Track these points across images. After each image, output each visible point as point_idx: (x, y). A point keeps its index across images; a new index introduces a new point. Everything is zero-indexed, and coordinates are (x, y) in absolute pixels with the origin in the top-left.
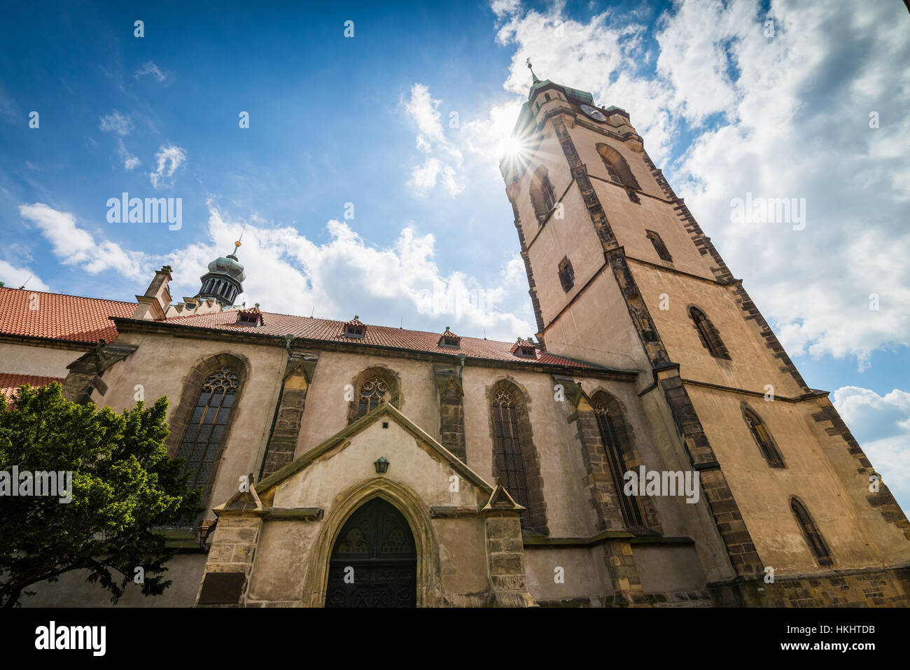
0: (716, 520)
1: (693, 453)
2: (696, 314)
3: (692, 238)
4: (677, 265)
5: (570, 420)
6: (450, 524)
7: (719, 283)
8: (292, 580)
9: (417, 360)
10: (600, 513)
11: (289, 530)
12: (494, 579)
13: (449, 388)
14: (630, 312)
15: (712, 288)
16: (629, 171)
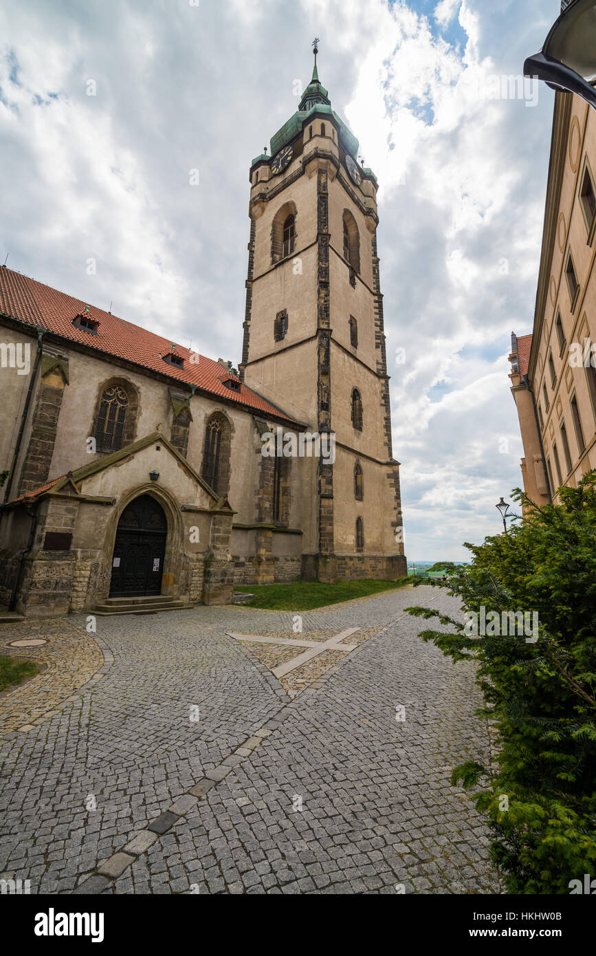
0: (320, 524)
1: (322, 487)
2: (356, 394)
3: (376, 332)
4: (360, 353)
7: (377, 375)
9: (155, 379)
10: (260, 512)
13: (182, 413)
14: (318, 384)
15: (372, 377)
16: (358, 251)
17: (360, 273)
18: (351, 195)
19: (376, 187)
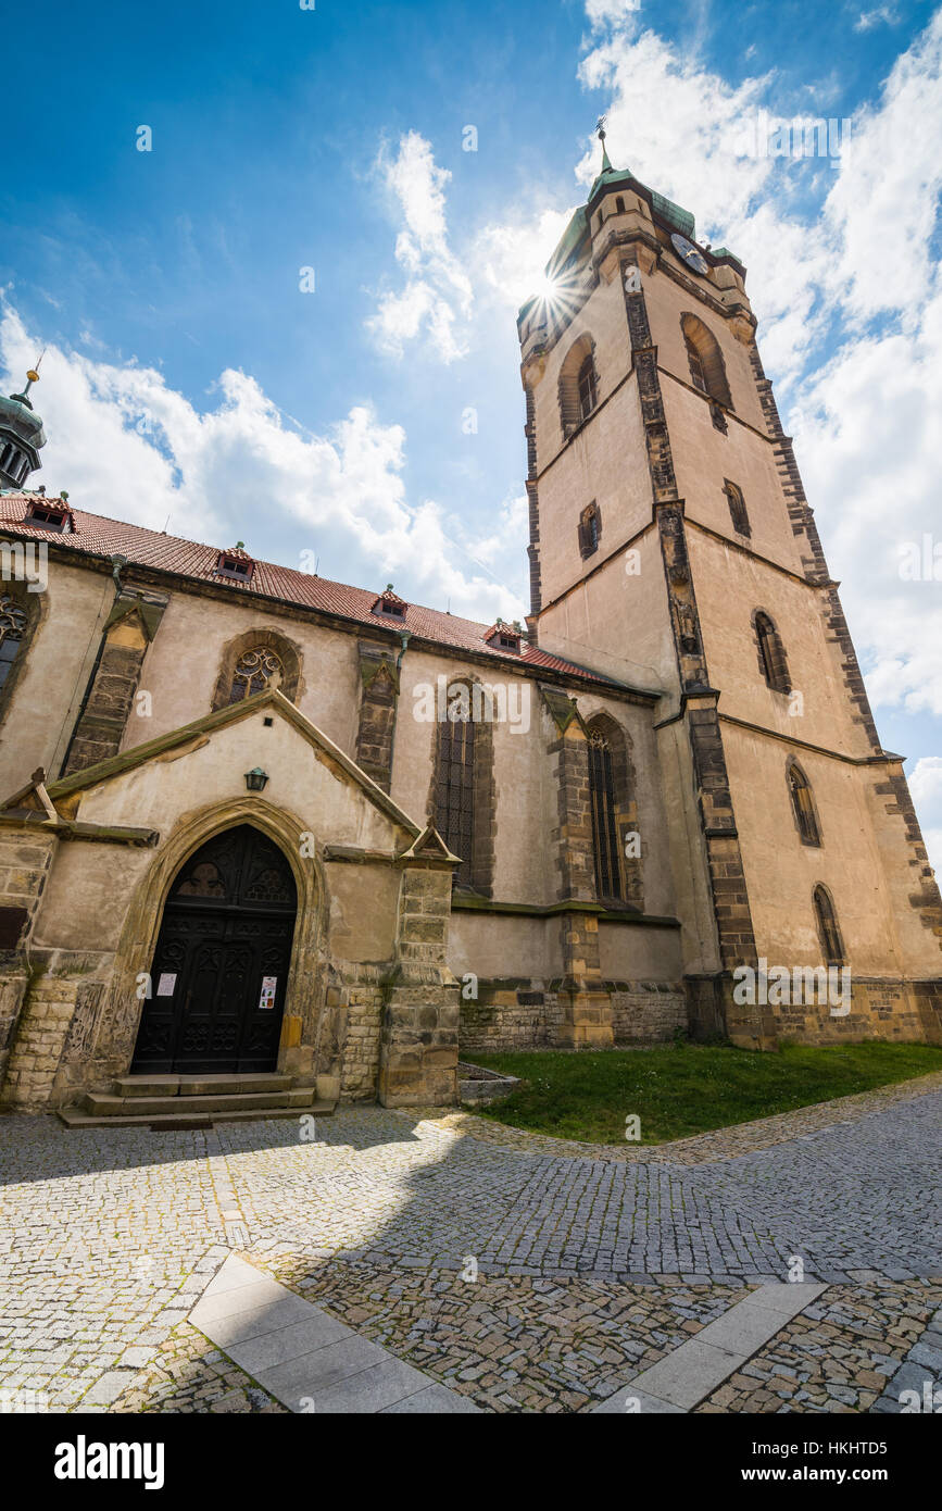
0: (715, 902)
1: (708, 814)
2: (763, 624)
3: (789, 506)
4: (755, 545)
5: (551, 749)
6: (352, 872)
7: (808, 582)
8: (103, 924)
9: (332, 628)
10: (566, 877)
11: (103, 857)
12: (404, 947)
13: (378, 679)
14: (671, 604)
15: (796, 587)
16: (724, 375)
17: (733, 409)
18: (693, 291)
19: (741, 272)
